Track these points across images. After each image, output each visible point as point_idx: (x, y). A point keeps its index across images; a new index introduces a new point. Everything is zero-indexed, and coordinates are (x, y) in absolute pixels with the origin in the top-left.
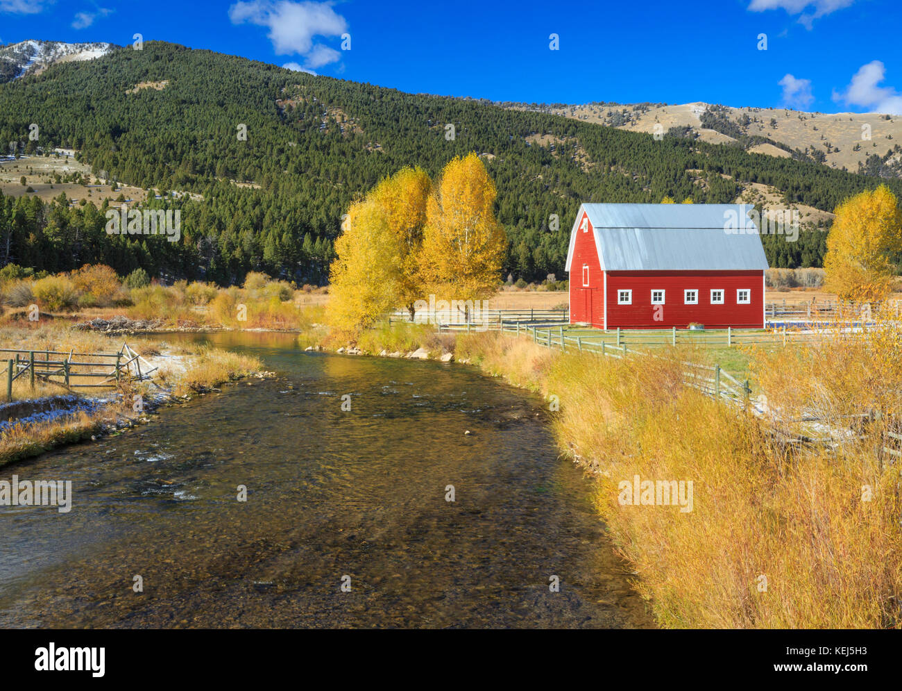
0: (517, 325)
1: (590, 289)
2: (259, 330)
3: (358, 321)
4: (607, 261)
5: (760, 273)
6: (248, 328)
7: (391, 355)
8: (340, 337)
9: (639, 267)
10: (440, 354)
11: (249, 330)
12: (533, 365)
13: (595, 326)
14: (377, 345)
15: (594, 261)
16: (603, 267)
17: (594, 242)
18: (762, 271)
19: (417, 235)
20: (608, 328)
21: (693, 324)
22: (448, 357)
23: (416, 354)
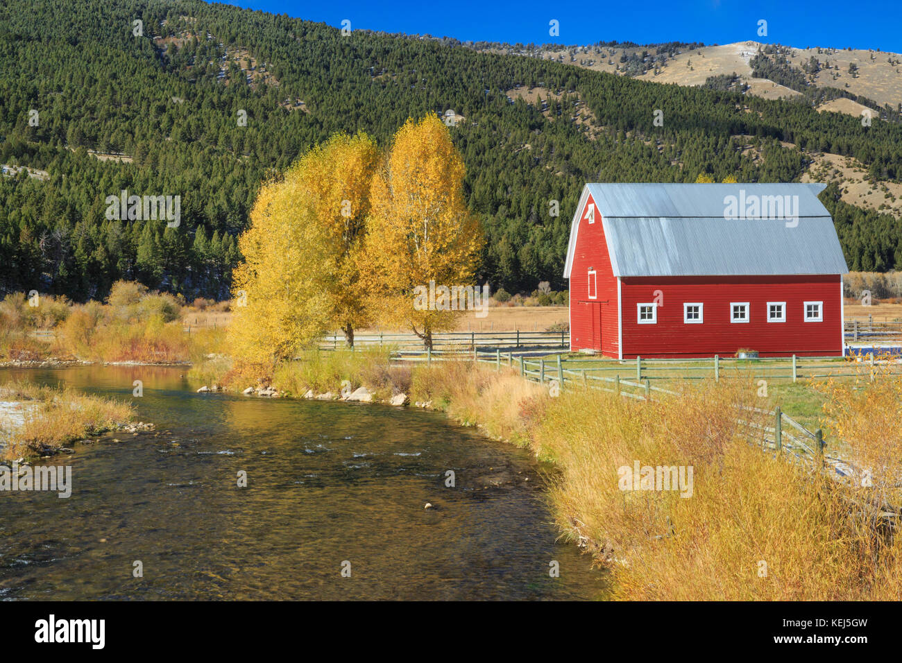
0: (497, 354)
1: (599, 302)
2: (130, 363)
3: (273, 350)
4: (622, 262)
5: (836, 279)
6: (116, 361)
7: (320, 396)
8: (248, 372)
9: (667, 271)
10: (389, 395)
11: (115, 363)
12: (520, 409)
13: (606, 354)
14: (300, 383)
15: (604, 265)
16: (617, 272)
17: (603, 237)
18: (839, 275)
19: (356, 229)
20: (624, 356)
21: (743, 351)
22: (401, 399)
23: (356, 395)
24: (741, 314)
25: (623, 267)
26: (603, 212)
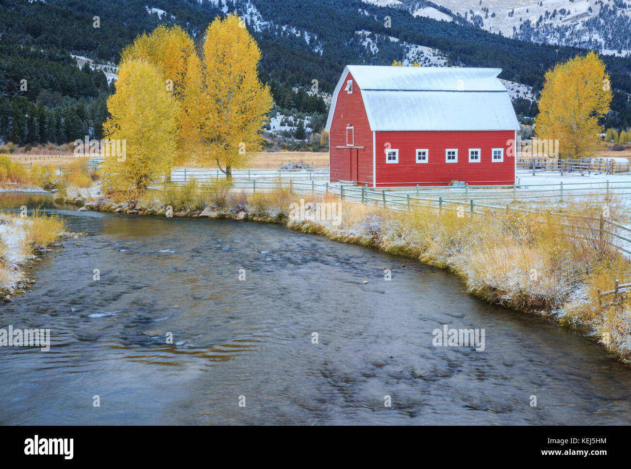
1: (356, 148)
5: (511, 133)
9: (405, 127)
13: (362, 184)
16: (374, 128)
17: (362, 104)
18: (513, 131)
20: (377, 185)
21: (456, 183)
22: (242, 215)
23: (205, 213)
24: (452, 156)
25: (377, 124)
26: (361, 85)
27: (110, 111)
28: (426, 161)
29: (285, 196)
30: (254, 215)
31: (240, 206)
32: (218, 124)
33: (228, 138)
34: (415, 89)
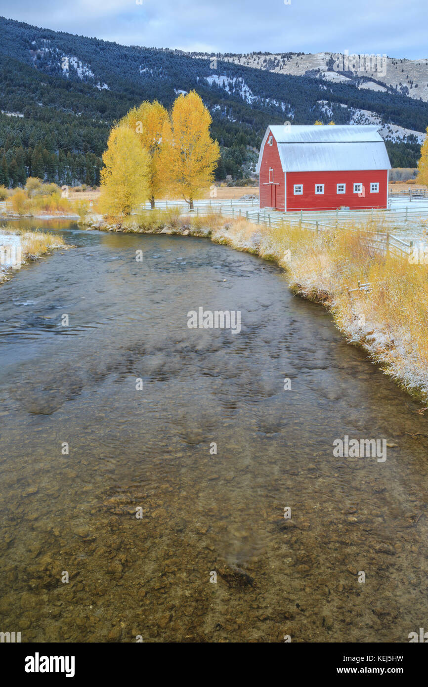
1: (275, 185)
3: (121, 210)
4: (287, 165)
5: (385, 172)
7: (147, 232)
9: (307, 169)
13: (278, 209)
15: (278, 166)
16: (285, 170)
17: (278, 153)
20: (287, 210)
21: (342, 207)
22: (186, 232)
23: (163, 231)
24: (341, 189)
25: (287, 167)
26: (277, 140)
27: (104, 162)
28: (323, 193)
29: (214, 219)
30: (194, 232)
31: (186, 226)
32: (182, 169)
33: (189, 179)
34: (316, 141)
